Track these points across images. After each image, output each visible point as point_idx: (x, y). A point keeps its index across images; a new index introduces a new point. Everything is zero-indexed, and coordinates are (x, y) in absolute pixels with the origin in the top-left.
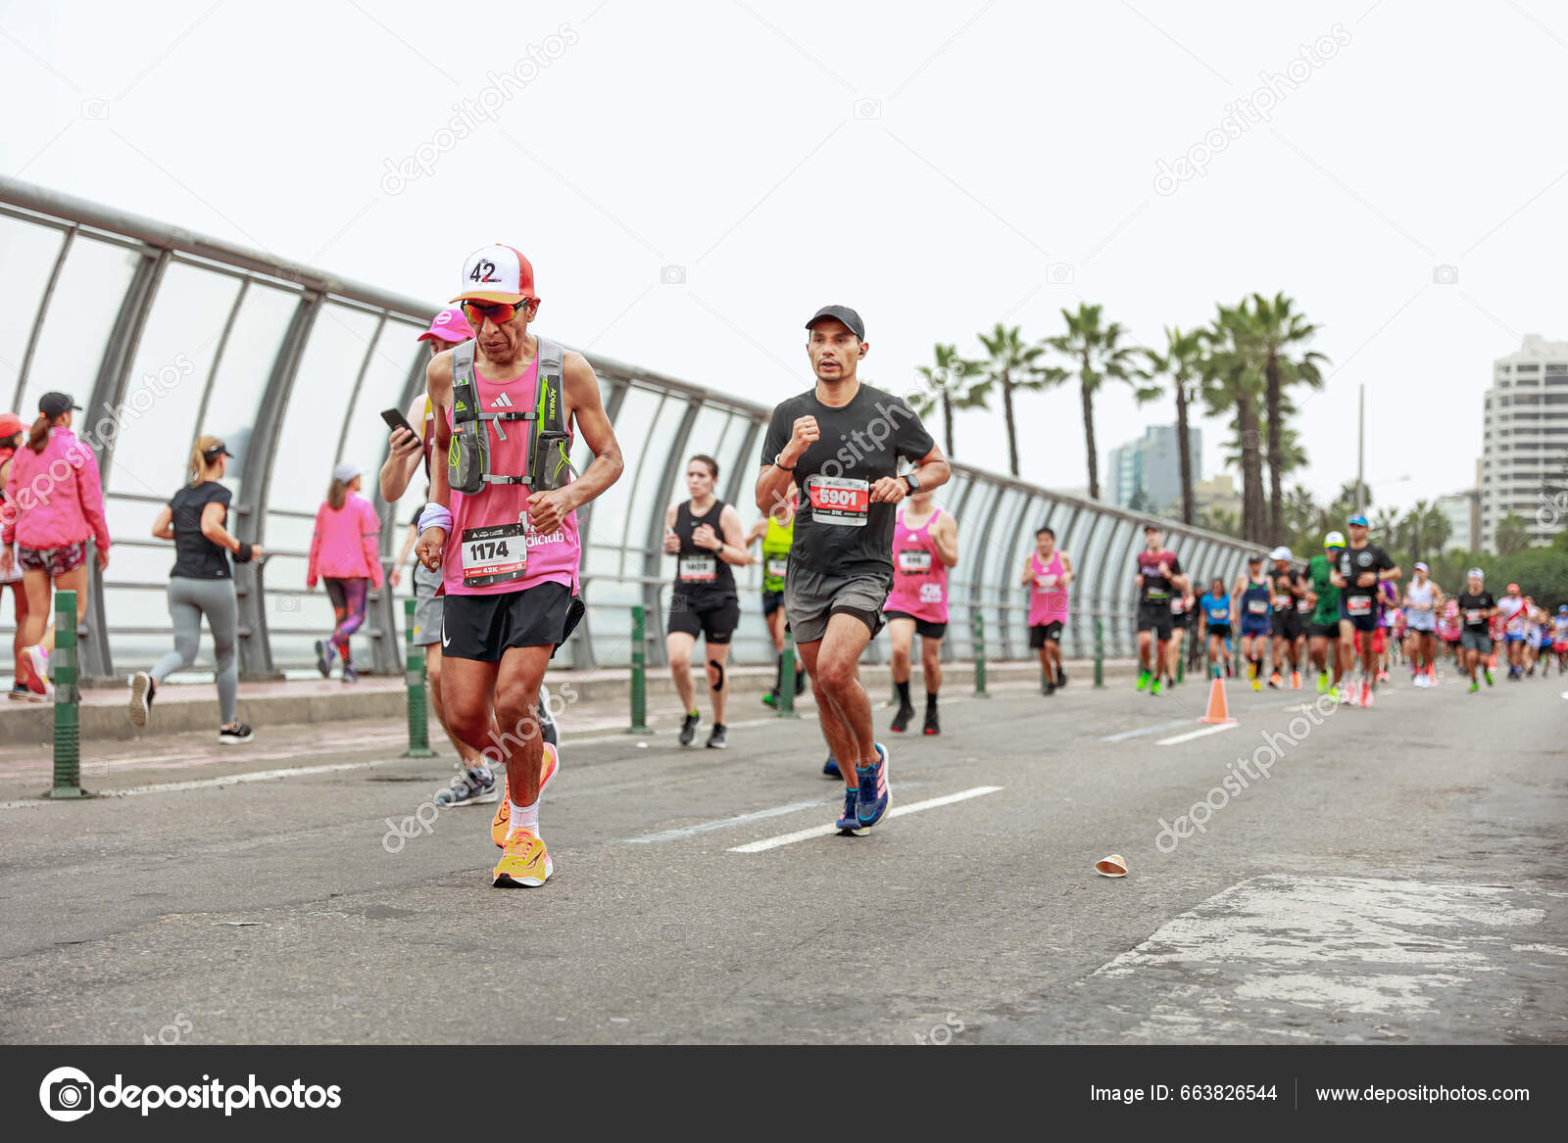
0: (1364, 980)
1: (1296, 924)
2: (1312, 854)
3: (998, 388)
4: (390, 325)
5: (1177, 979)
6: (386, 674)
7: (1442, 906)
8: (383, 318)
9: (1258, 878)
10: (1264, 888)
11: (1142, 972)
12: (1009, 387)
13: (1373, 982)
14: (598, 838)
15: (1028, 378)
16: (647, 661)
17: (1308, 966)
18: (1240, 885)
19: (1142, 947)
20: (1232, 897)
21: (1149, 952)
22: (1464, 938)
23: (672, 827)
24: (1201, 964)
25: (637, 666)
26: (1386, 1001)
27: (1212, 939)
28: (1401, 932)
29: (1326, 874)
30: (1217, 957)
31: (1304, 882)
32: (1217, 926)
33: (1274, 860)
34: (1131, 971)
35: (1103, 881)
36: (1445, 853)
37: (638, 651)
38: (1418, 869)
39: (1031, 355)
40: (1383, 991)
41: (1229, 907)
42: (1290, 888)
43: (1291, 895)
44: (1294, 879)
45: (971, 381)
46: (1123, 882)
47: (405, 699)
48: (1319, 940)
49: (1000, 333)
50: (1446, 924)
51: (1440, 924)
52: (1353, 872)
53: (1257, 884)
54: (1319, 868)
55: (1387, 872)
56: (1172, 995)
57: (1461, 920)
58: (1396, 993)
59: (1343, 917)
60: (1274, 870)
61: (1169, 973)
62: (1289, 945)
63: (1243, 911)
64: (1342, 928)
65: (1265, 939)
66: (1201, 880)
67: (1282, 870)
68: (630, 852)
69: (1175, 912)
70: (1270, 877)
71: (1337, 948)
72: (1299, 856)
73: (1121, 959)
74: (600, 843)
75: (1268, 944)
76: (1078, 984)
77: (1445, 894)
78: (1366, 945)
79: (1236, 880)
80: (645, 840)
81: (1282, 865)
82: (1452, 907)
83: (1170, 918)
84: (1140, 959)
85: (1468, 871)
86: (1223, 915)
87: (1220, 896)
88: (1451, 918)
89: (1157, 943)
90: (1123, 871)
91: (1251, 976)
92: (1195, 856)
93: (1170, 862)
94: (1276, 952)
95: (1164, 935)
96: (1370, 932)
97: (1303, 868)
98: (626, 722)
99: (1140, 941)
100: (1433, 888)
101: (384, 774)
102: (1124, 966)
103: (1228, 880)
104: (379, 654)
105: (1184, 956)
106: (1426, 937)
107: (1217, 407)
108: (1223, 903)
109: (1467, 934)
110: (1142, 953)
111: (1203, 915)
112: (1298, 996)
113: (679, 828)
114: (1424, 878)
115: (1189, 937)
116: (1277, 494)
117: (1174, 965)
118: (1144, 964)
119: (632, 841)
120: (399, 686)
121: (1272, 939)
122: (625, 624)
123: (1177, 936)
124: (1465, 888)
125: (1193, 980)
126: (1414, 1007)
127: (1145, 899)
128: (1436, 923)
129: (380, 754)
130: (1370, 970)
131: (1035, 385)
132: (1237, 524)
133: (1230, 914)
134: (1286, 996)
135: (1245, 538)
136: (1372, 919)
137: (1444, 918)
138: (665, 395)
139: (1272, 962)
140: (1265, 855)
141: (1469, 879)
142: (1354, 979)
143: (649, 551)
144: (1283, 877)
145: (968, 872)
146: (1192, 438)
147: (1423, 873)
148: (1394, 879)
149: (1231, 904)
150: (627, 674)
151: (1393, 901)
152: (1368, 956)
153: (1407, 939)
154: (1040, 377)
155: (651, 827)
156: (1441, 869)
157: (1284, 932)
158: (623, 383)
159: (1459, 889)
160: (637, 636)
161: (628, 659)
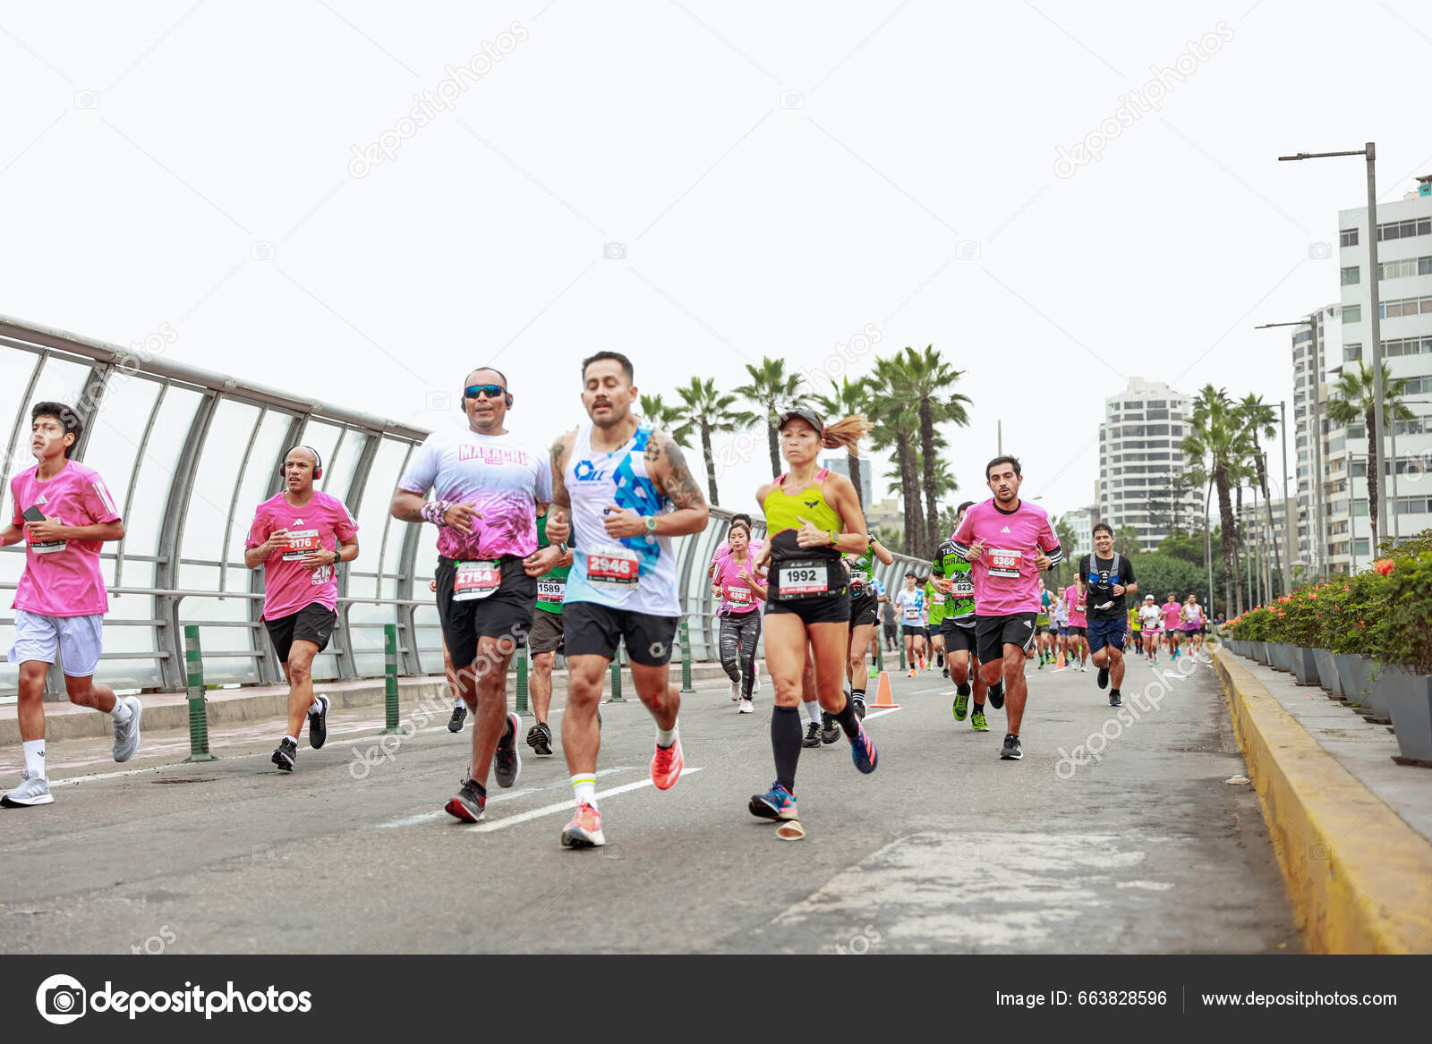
0: (995, 917)
1: (943, 874)
2: (958, 814)
3: (698, 430)
4: (171, 388)
5: (841, 924)
6: (174, 691)
7: (1061, 853)
8: (165, 384)
9: (912, 835)
10: (917, 844)
11: (813, 919)
12: (707, 430)
13: (1002, 918)
14: (353, 825)
15: (722, 421)
16: (400, 672)
17: (950, 908)
18: (897, 842)
19: (814, 897)
20: (892, 852)
21: (820, 901)
22: (1078, 879)
23: (418, 813)
24: (864, 910)
25: (391, 675)
26: (1013, 933)
27: (872, 889)
28: (1027, 876)
29: (969, 830)
30: (875, 903)
31: (950, 837)
32: (877, 878)
33: (926, 820)
34: (803, 918)
35: (782, 844)
36: (1066, 809)
37: (391, 663)
38: (1045, 823)
39: (723, 403)
40: (1011, 926)
41: (887, 861)
42: (938, 843)
43: (938, 849)
44: (942, 836)
45: (675, 425)
46: (800, 844)
47: (188, 712)
48: (960, 885)
49: (696, 384)
50: (1065, 868)
51: (1060, 868)
52: (991, 827)
53: (911, 842)
54: (963, 826)
55: (1019, 827)
56: (837, 937)
57: (1077, 864)
58: (1021, 927)
59: (980, 865)
60: (925, 829)
61: (835, 919)
62: (934, 891)
63: (899, 864)
64: (979, 875)
65: (914, 887)
66: (865, 840)
67: (933, 829)
68: (381, 836)
69: (844, 867)
70: (921, 834)
71: (975, 892)
72: (946, 816)
73: (795, 908)
74: (354, 829)
75: (917, 890)
76: (758, 931)
77: (1065, 843)
78: (998, 888)
79: (894, 839)
80: (393, 825)
81: (934, 824)
82: (1070, 853)
83: (838, 873)
84: (810, 908)
85: (1085, 823)
86: (882, 868)
87: (880, 852)
88: (1069, 863)
89: (826, 894)
90: (800, 834)
91: (903, 918)
92: (862, 820)
93: (841, 826)
94: (924, 897)
95: (832, 888)
96: (1003, 876)
97: (950, 826)
98: (383, 725)
99: (811, 892)
100: (1056, 838)
101: (169, 777)
102: (798, 914)
103: (888, 839)
104: (167, 673)
105: (848, 904)
106: (1048, 879)
107: (881, 442)
108: (882, 858)
109: (1082, 875)
110: (813, 903)
111: (867, 869)
112: (940, 933)
113: (424, 813)
114: (1048, 831)
115: (854, 887)
116: (933, 514)
117: (838, 912)
118: (814, 912)
119: (383, 826)
120: (181, 700)
121: (922, 886)
122: (380, 641)
123: (844, 887)
124: (1081, 837)
125: (855, 924)
126: (1035, 938)
127: (818, 858)
128: (1057, 867)
129: (166, 760)
130: (1000, 908)
131: (728, 428)
132: (901, 540)
133: (888, 867)
134: (930, 933)
135: (908, 552)
136: (1004, 866)
137: (1064, 863)
138: (412, 444)
139: (920, 905)
140: (919, 817)
141: (1085, 830)
142: (986, 917)
143: (403, 577)
144: (934, 834)
145: (670, 841)
146: (861, 469)
147: (1048, 827)
148: (1024, 832)
149: (890, 859)
150: (382, 683)
151: (1023, 851)
152: (1000, 897)
153: (1033, 881)
154: (731, 421)
155: (401, 813)
156: (1062, 822)
157: (932, 880)
158: (377, 435)
159: (1075, 838)
160: (390, 649)
161: (383, 671)
